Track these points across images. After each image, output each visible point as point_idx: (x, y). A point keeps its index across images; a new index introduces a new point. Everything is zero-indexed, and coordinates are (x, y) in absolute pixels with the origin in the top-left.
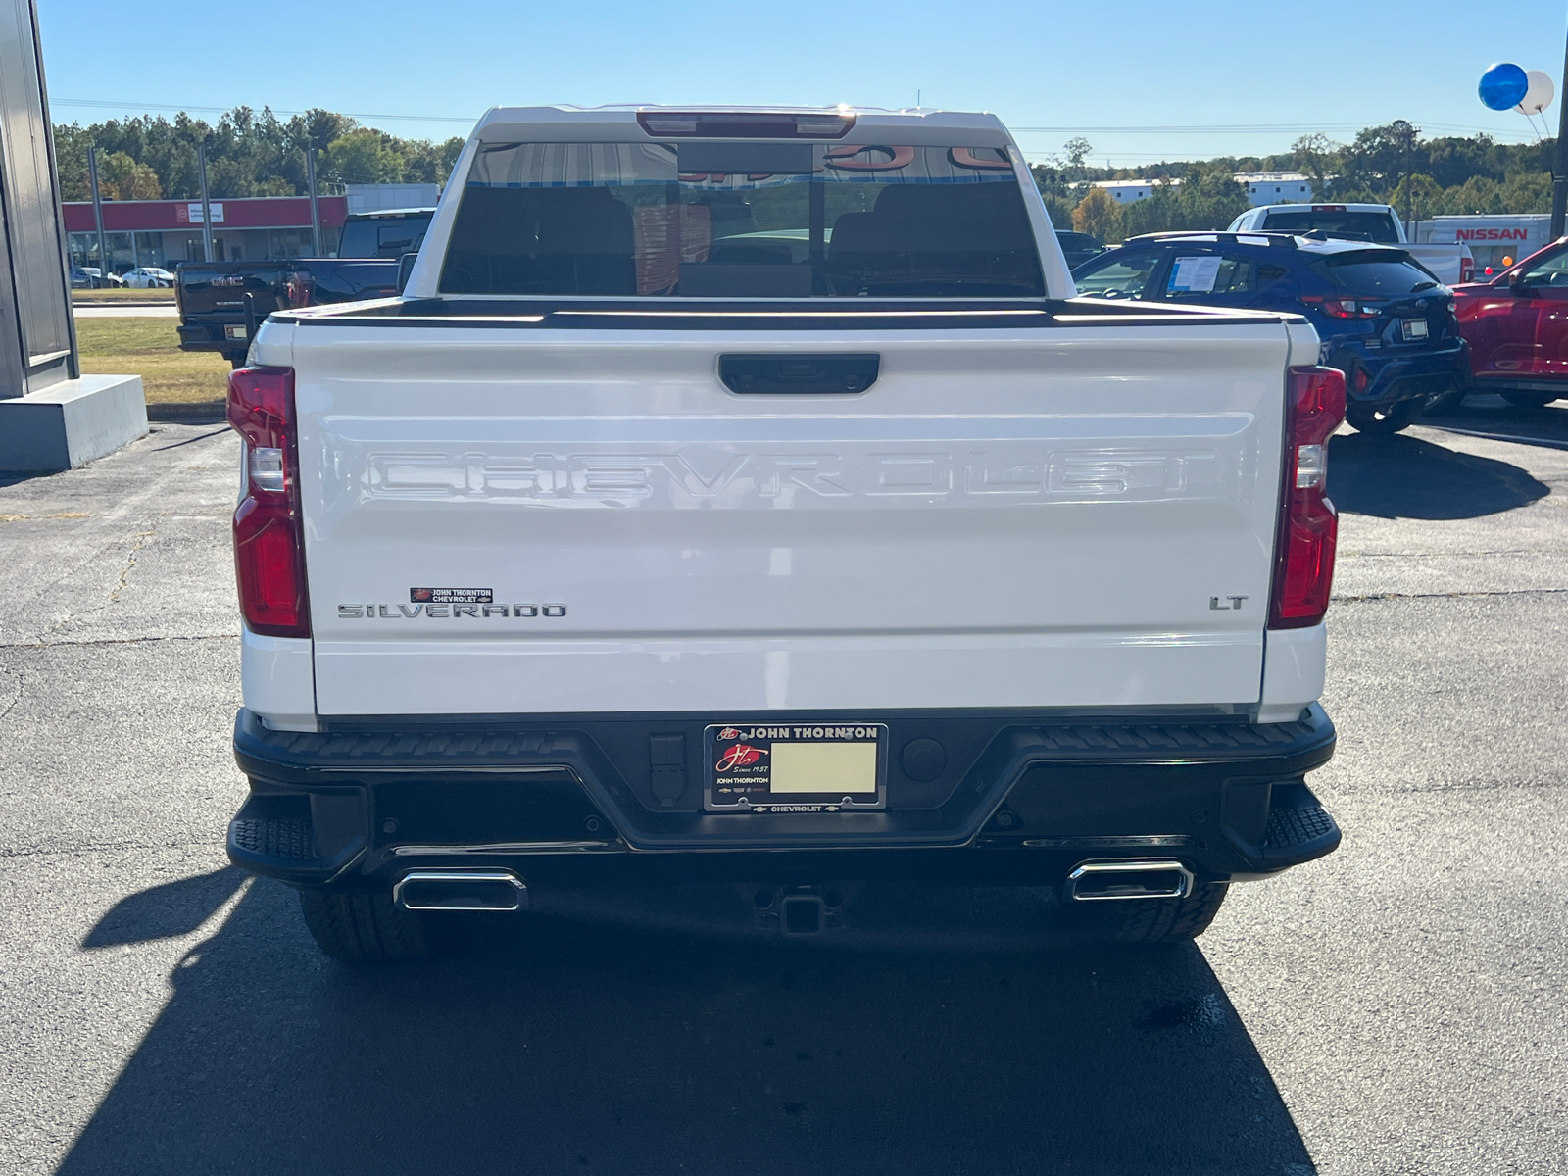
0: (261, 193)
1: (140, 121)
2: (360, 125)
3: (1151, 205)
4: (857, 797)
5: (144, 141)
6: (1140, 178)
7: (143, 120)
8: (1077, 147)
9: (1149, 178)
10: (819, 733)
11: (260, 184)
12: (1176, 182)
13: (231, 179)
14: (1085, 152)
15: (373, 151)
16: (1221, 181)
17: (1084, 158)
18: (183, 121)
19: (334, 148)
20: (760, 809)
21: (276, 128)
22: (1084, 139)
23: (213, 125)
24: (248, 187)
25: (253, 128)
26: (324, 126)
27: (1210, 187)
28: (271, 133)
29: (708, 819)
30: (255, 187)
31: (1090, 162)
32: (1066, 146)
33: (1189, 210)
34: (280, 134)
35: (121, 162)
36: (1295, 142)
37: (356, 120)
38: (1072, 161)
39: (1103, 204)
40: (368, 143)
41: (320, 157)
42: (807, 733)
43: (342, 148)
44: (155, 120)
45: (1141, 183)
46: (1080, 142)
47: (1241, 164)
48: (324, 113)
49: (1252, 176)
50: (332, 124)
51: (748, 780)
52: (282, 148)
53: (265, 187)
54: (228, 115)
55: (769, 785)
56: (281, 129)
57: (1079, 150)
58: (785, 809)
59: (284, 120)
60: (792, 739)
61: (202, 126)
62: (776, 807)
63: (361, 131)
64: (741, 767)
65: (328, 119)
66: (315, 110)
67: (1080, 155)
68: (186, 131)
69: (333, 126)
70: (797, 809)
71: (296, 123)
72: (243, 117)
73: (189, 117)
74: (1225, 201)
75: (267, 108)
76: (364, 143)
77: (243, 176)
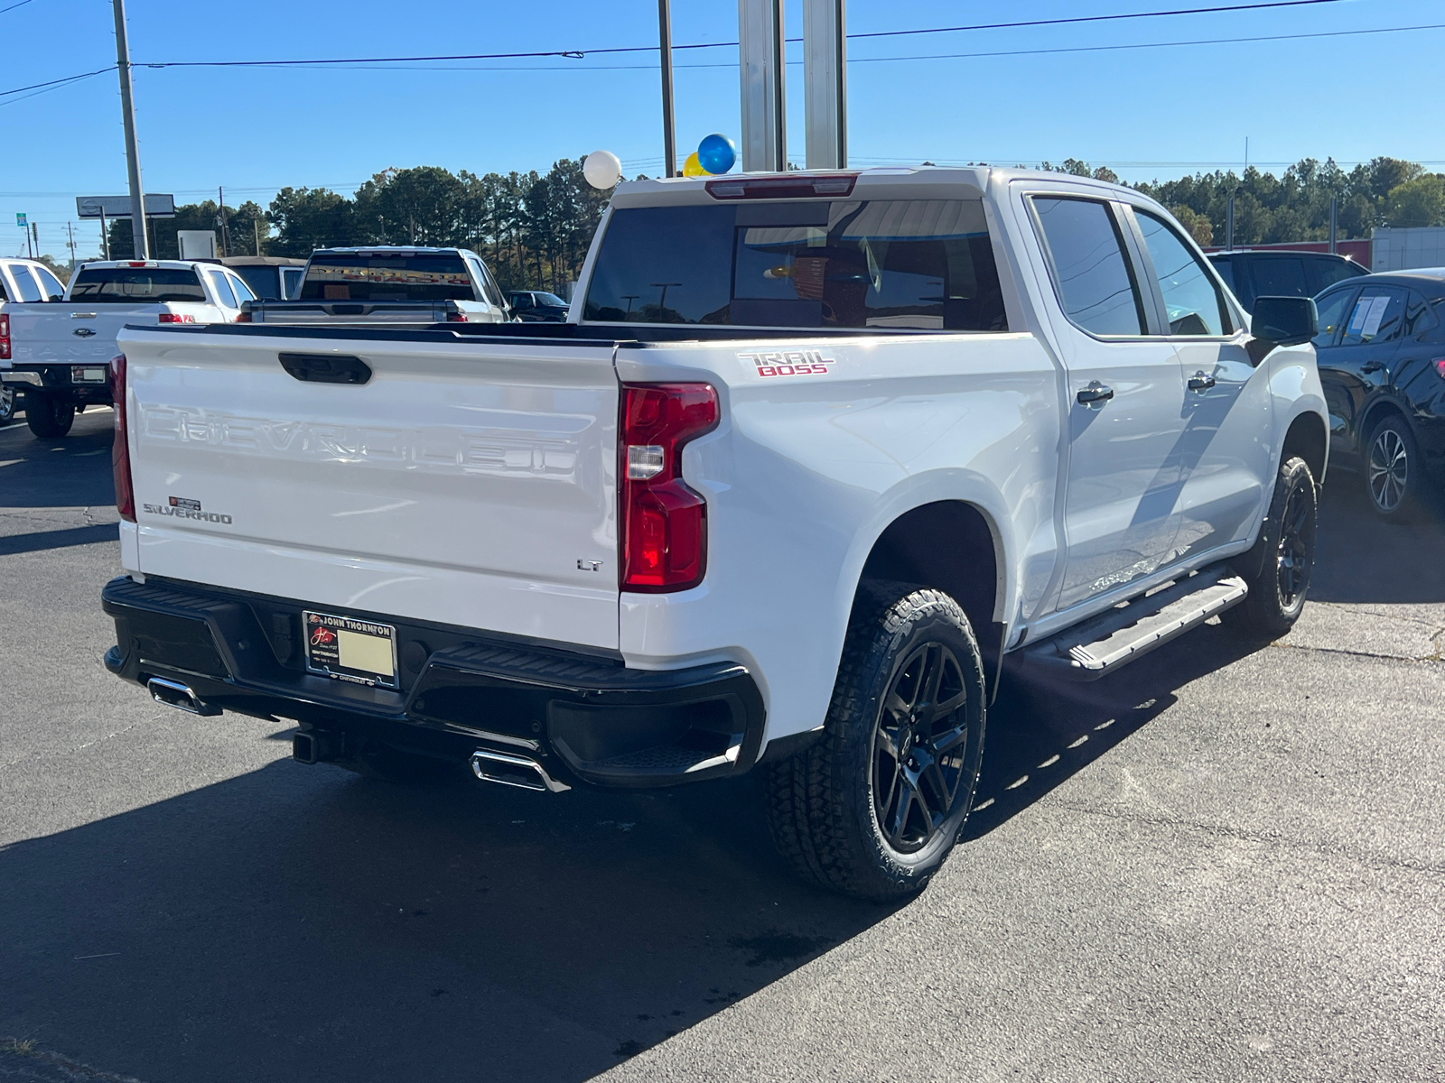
0: (1314, 238)
1: (1211, 177)
2: (1426, 170)
4: (385, 678)
5: (1211, 194)
7: (1214, 176)
10: (359, 627)
11: (1313, 229)
13: (1287, 226)
15: (1434, 195)
18: (1250, 174)
19: (1394, 194)
20: (334, 676)
21: (1338, 178)
23: (1279, 176)
24: (1301, 233)
25: (1315, 178)
26: (1388, 172)
28: (1331, 181)
29: (309, 677)
30: (1308, 233)
34: (1343, 183)
35: (1182, 214)
37: (1421, 166)
40: (1429, 187)
41: (1380, 203)
43: (1401, 193)
44: (1225, 175)
48: (1389, 161)
50: (1395, 171)
51: (327, 654)
52: (1343, 196)
53: (1318, 233)
54: (1294, 167)
55: (337, 659)
56: (1344, 178)
58: (347, 679)
59: (1348, 170)
60: (347, 629)
61: (1268, 178)
62: (345, 677)
63: (1426, 176)
64: (323, 644)
65: (1393, 166)
66: (1381, 159)
68: (1253, 185)
69: (1397, 174)
70: (353, 680)
71: (1359, 171)
72: (1306, 168)
73: (1257, 171)
75: (1330, 159)
76: (1426, 188)
77: (1298, 223)
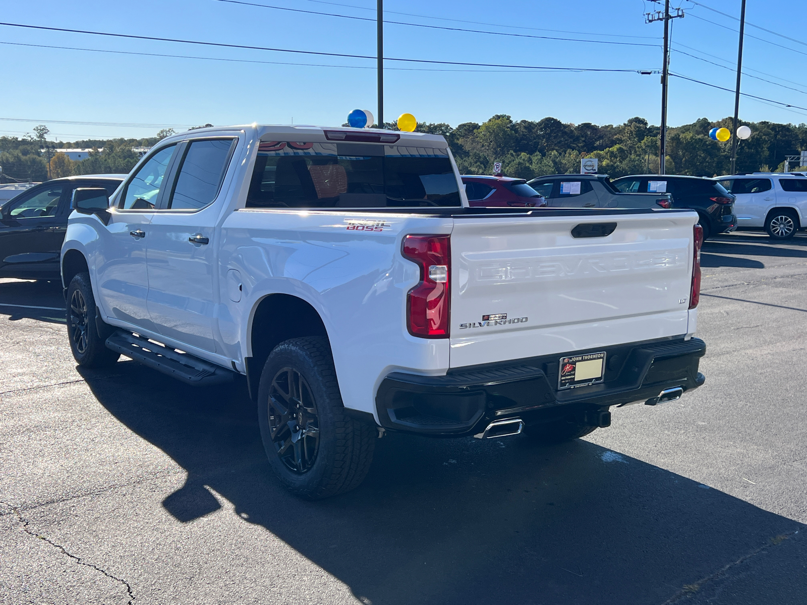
3: (92, 162)
4: (597, 379)
6: (77, 148)
8: (40, 130)
9: (84, 148)
10: (589, 357)
12: (100, 150)
14: (46, 133)
16: (125, 151)
17: (46, 136)
20: (572, 387)
22: (45, 126)
27: (119, 154)
29: (559, 393)
31: (49, 138)
32: (34, 129)
33: (113, 165)
36: (158, 132)
38: (38, 137)
39: (63, 161)
42: (586, 358)
45: (79, 150)
46: (42, 128)
47: (131, 142)
49: (138, 149)
51: (569, 377)
55: (574, 378)
57: (42, 132)
60: (582, 360)
62: (577, 386)
64: (568, 372)
67: (43, 135)
70: (582, 386)
74: (132, 161)
